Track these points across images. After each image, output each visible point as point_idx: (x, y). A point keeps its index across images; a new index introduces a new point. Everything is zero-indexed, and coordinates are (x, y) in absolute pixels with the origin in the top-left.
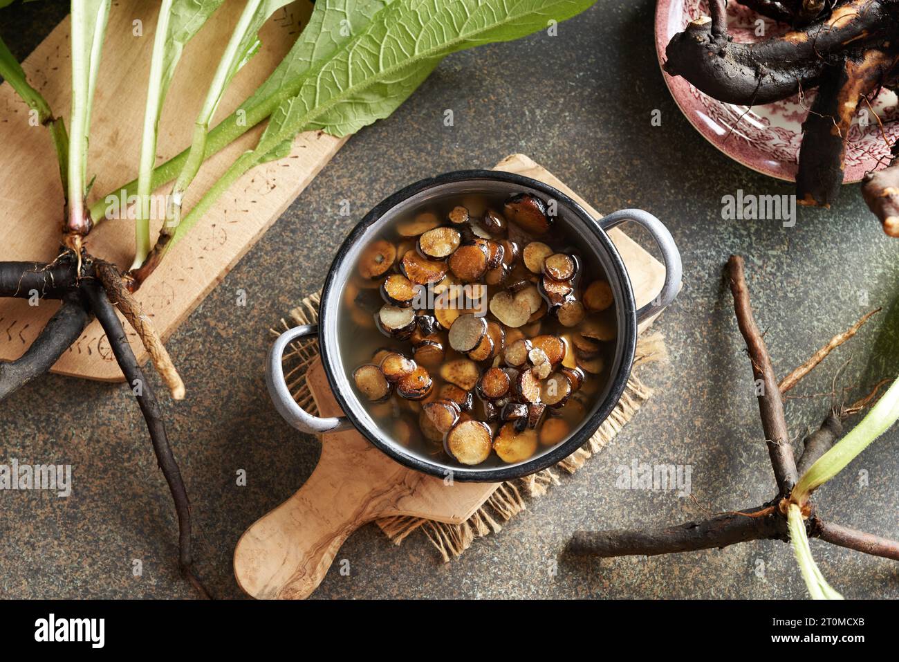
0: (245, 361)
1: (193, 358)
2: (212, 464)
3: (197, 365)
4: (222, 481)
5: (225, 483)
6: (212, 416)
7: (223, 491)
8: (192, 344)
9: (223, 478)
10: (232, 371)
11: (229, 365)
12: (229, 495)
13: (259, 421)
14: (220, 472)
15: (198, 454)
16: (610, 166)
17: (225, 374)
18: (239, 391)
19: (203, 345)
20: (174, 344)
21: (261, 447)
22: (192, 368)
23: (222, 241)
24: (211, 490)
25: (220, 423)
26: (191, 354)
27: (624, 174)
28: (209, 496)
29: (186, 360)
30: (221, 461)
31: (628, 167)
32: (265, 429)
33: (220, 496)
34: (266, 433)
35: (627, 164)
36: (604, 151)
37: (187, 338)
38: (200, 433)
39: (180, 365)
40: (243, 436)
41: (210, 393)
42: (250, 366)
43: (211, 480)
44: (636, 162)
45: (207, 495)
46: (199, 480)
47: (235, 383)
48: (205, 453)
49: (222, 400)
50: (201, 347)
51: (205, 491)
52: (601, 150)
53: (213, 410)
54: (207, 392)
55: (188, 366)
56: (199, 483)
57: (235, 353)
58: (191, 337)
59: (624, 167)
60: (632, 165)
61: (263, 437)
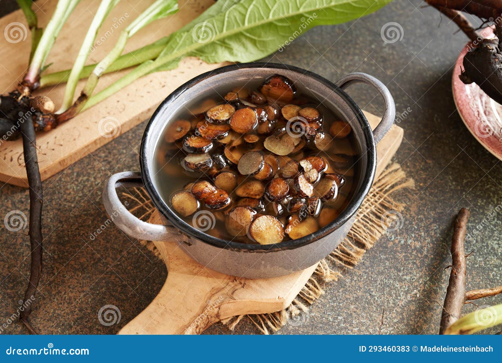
0: (119, 237)
1: (82, 228)
2: (72, 303)
3: (83, 234)
4: (76, 317)
5: (78, 319)
6: (83, 269)
7: (74, 324)
8: (85, 220)
9: (77, 315)
10: (108, 242)
11: (106, 238)
12: (78, 328)
13: (117, 279)
14: (76, 310)
15: (65, 294)
16: (410, 161)
17: (102, 243)
18: (109, 256)
19: (92, 222)
20: (72, 217)
21: (113, 298)
22: (79, 235)
23: (121, 110)
24: (66, 321)
25: (88, 275)
26: (82, 226)
27: (420, 166)
28: (63, 325)
29: (76, 229)
30: (80, 302)
31: (423, 163)
32: (120, 286)
33: (71, 327)
34: (119, 289)
35: (422, 161)
36: (407, 151)
37: (82, 215)
38: (71, 280)
39: (72, 231)
40: (102, 288)
41: (87, 254)
42: (121, 242)
43: (68, 314)
44: (428, 161)
45: (61, 324)
46: (59, 312)
47: (107, 250)
48: (70, 294)
49: (94, 260)
50: (90, 222)
51: (61, 321)
52: (405, 150)
53: (86, 266)
54: (85, 253)
55: (77, 233)
56: (58, 315)
57: (113, 231)
58: (85, 215)
59: (420, 163)
60: (426, 162)
61: (116, 291)
